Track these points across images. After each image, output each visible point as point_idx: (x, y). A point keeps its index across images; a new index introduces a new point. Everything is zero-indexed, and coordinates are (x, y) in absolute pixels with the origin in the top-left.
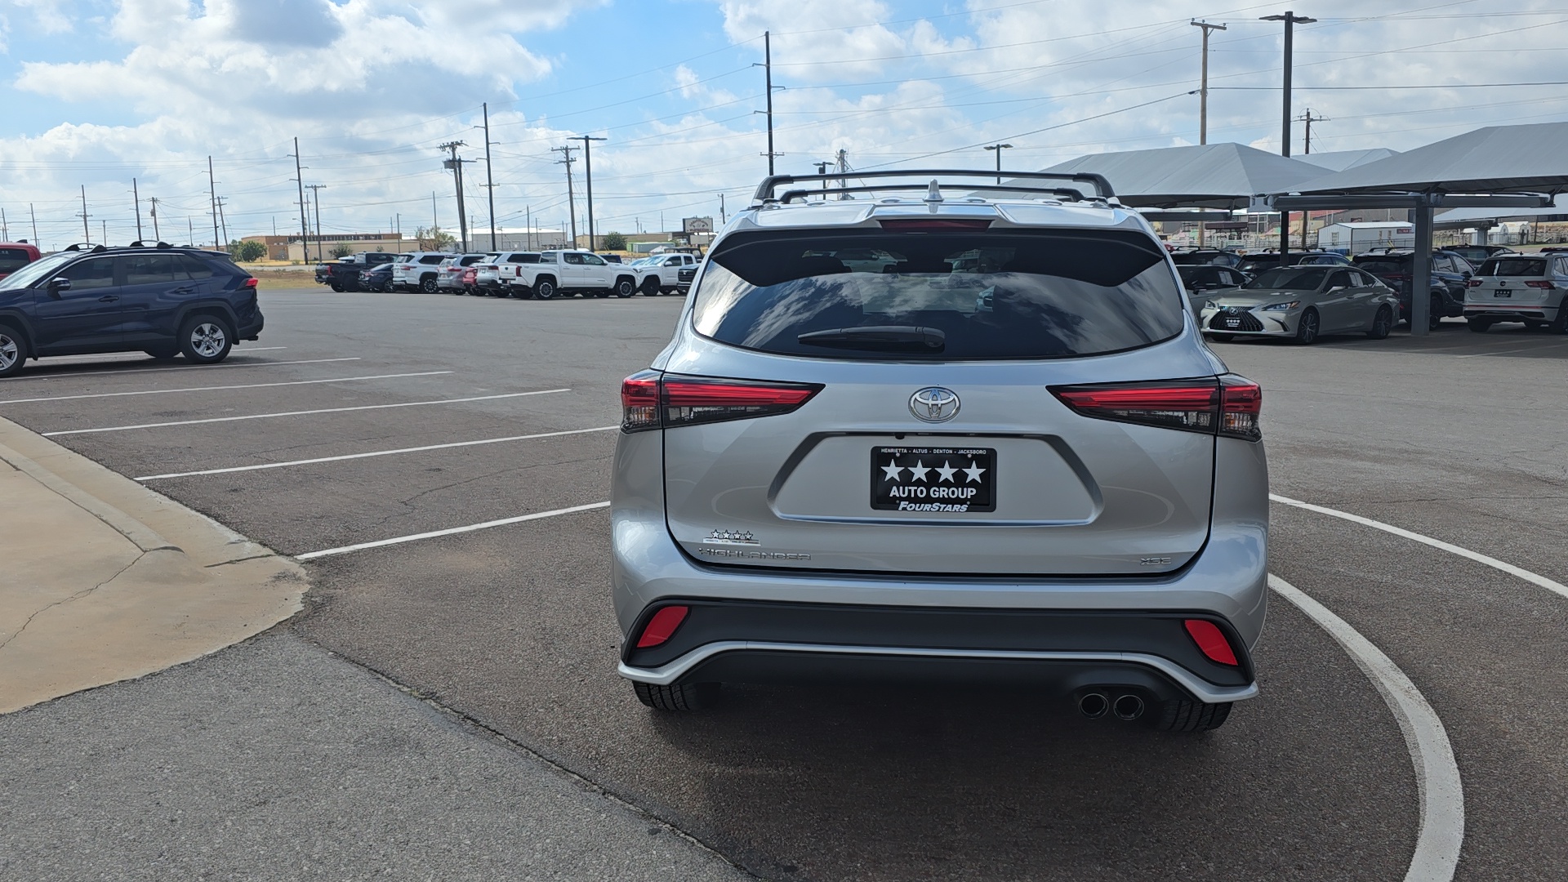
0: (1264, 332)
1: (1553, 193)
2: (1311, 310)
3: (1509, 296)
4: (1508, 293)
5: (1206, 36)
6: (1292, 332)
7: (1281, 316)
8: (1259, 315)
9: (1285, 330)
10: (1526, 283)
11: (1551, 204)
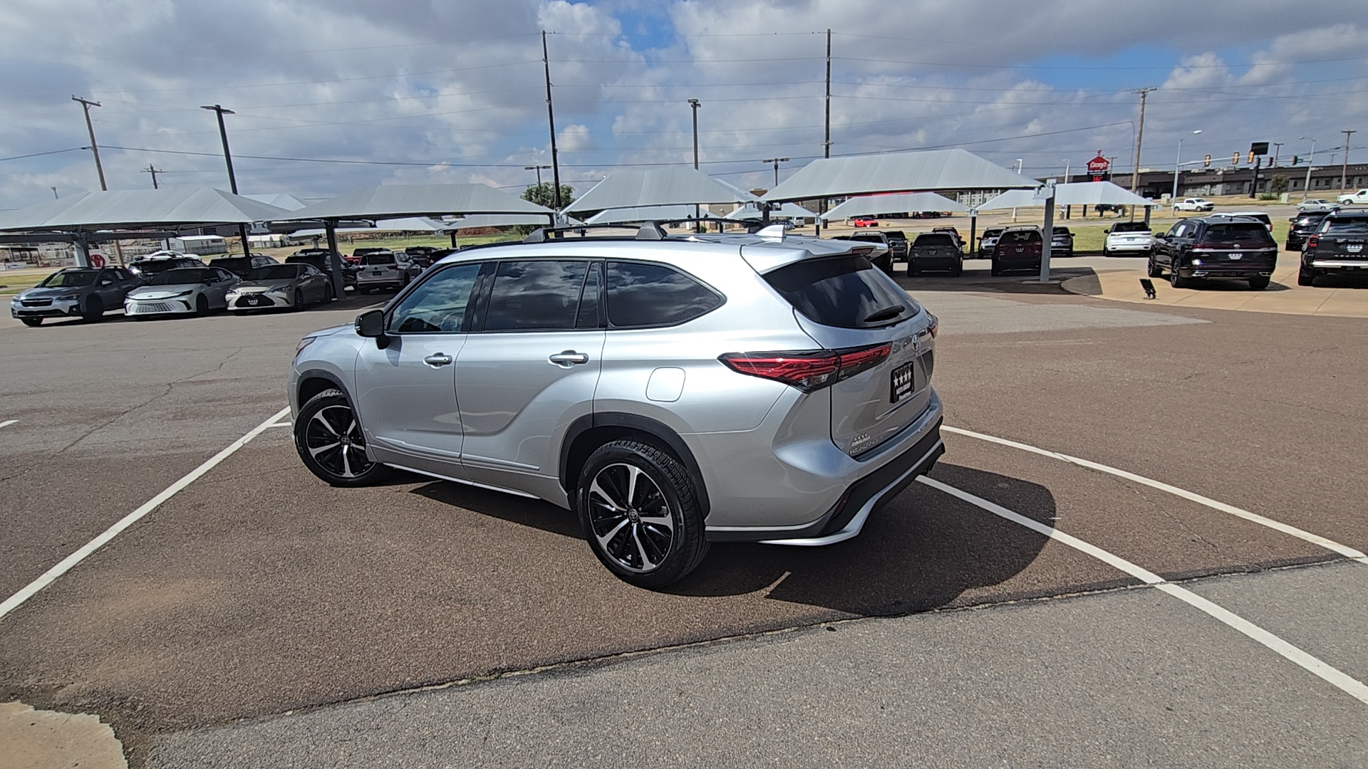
0: (275, 306)
1: (375, 221)
2: (298, 289)
3: (381, 275)
4: (379, 273)
5: (86, 110)
6: (292, 305)
7: (284, 295)
8: (269, 295)
9: (288, 303)
10: (388, 267)
11: (375, 226)
